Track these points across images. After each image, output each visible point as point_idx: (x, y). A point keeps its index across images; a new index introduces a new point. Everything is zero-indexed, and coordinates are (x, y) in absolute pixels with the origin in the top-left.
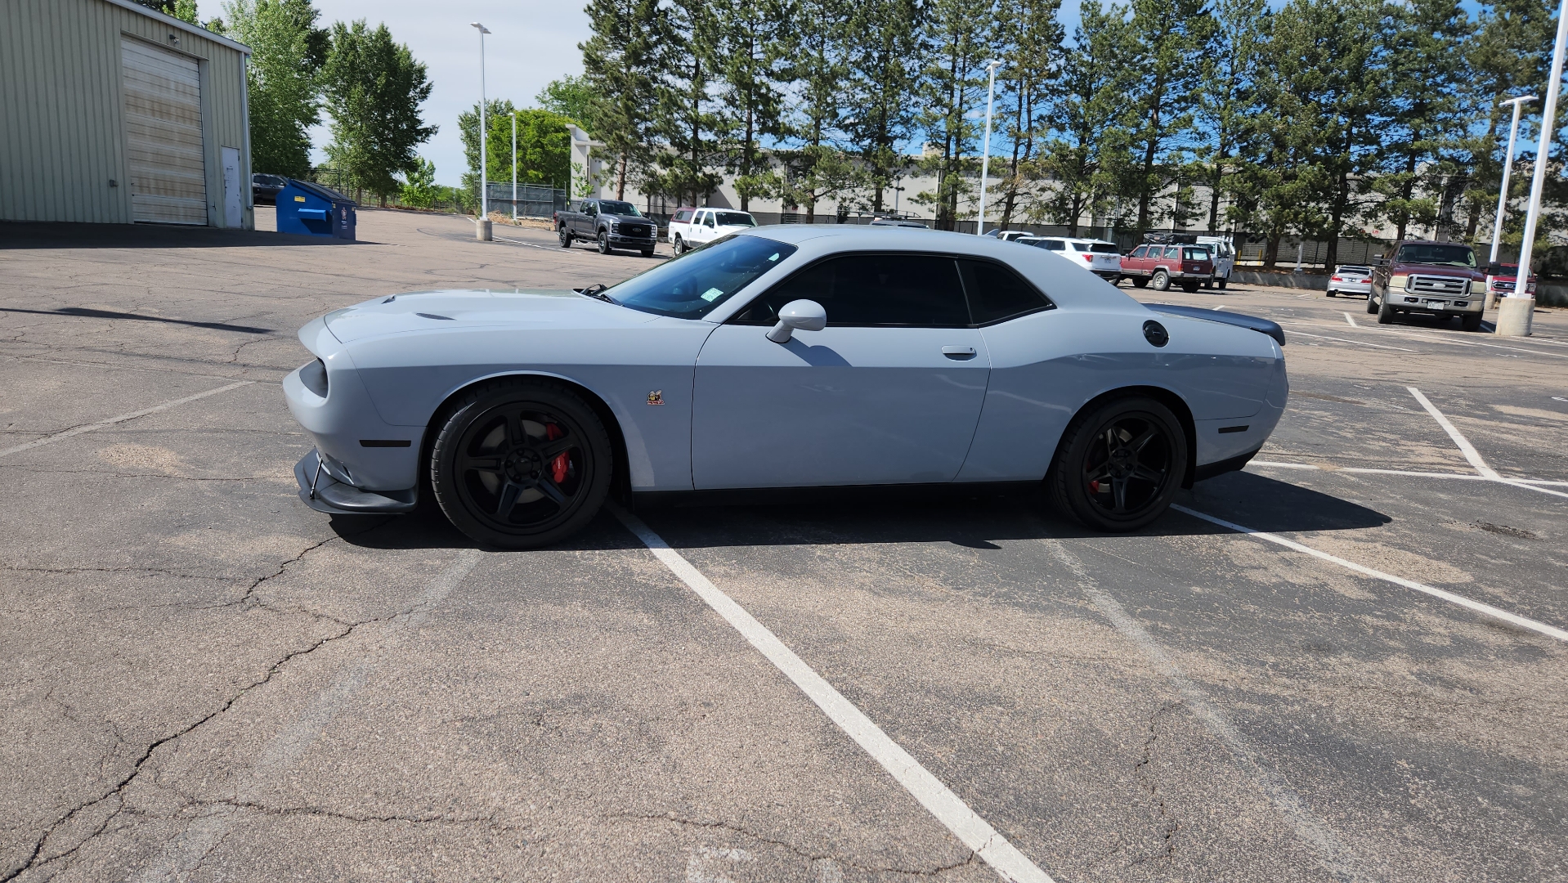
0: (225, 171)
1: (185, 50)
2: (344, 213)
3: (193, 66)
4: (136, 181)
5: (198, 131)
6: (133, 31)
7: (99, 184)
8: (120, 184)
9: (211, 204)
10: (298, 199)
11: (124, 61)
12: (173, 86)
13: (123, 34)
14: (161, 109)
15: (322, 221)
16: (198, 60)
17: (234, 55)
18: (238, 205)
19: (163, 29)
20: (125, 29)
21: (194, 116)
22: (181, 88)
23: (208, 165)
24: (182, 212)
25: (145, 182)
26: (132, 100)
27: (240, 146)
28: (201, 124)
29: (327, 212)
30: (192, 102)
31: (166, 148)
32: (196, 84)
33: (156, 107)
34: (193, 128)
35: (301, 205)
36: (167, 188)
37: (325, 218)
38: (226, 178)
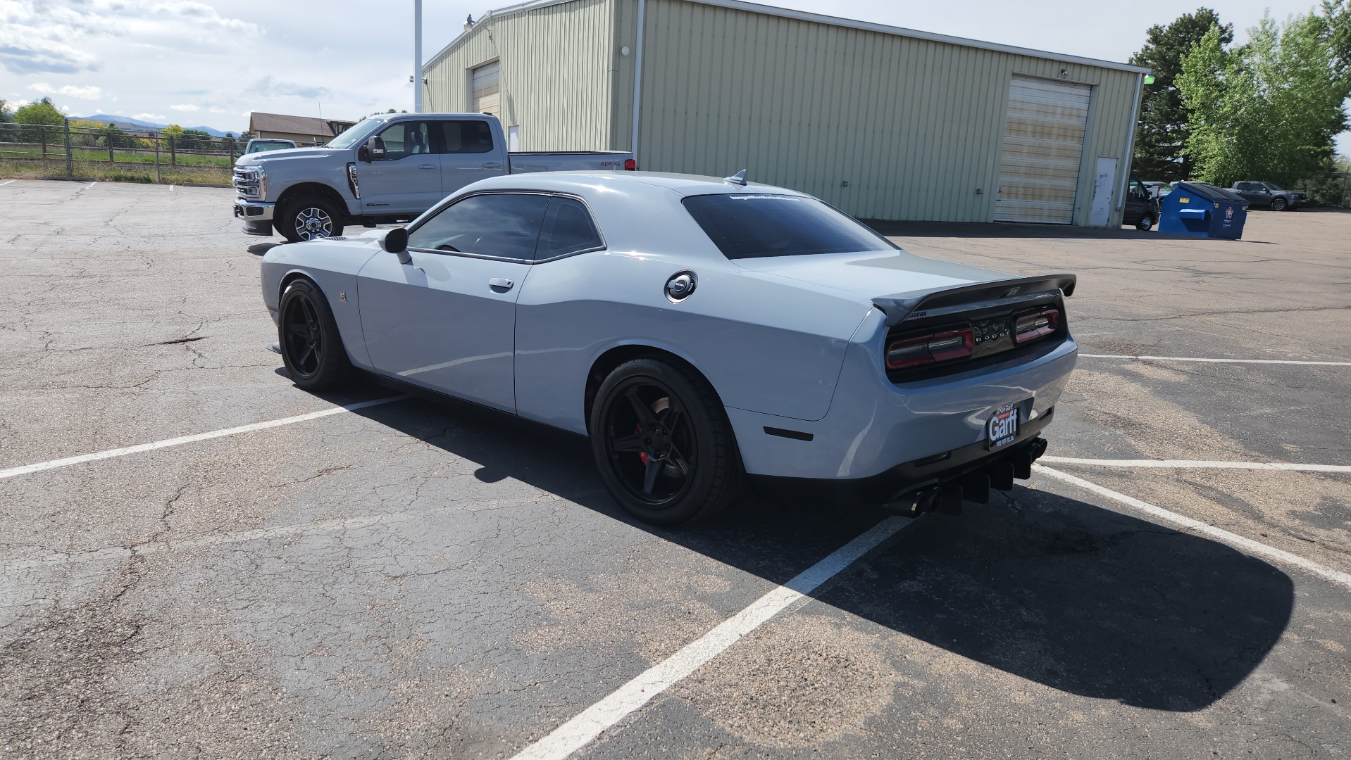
0: (1098, 178)
1: (1075, 80)
2: (1229, 213)
3: (1086, 92)
4: (1005, 190)
5: (1078, 146)
6: (1025, 72)
7: (967, 193)
8: (986, 191)
9: (1077, 206)
10: (1184, 200)
11: (1011, 96)
12: (1059, 111)
13: (1015, 75)
14: (1043, 131)
15: (1201, 219)
16: (1092, 87)
17: (1131, 78)
18: (1107, 207)
19: (1056, 66)
20: (1017, 71)
21: (1077, 134)
22: (1067, 112)
23: (1081, 175)
24: (1046, 213)
25: (1014, 190)
26: (1015, 126)
27: (1119, 155)
28: (1083, 140)
29: (1206, 211)
30: (1076, 123)
31: (1042, 162)
32: (1085, 106)
33: (1038, 129)
34: (1074, 144)
35: (1185, 206)
36: (1037, 194)
37: (1203, 218)
38: (1097, 184)
